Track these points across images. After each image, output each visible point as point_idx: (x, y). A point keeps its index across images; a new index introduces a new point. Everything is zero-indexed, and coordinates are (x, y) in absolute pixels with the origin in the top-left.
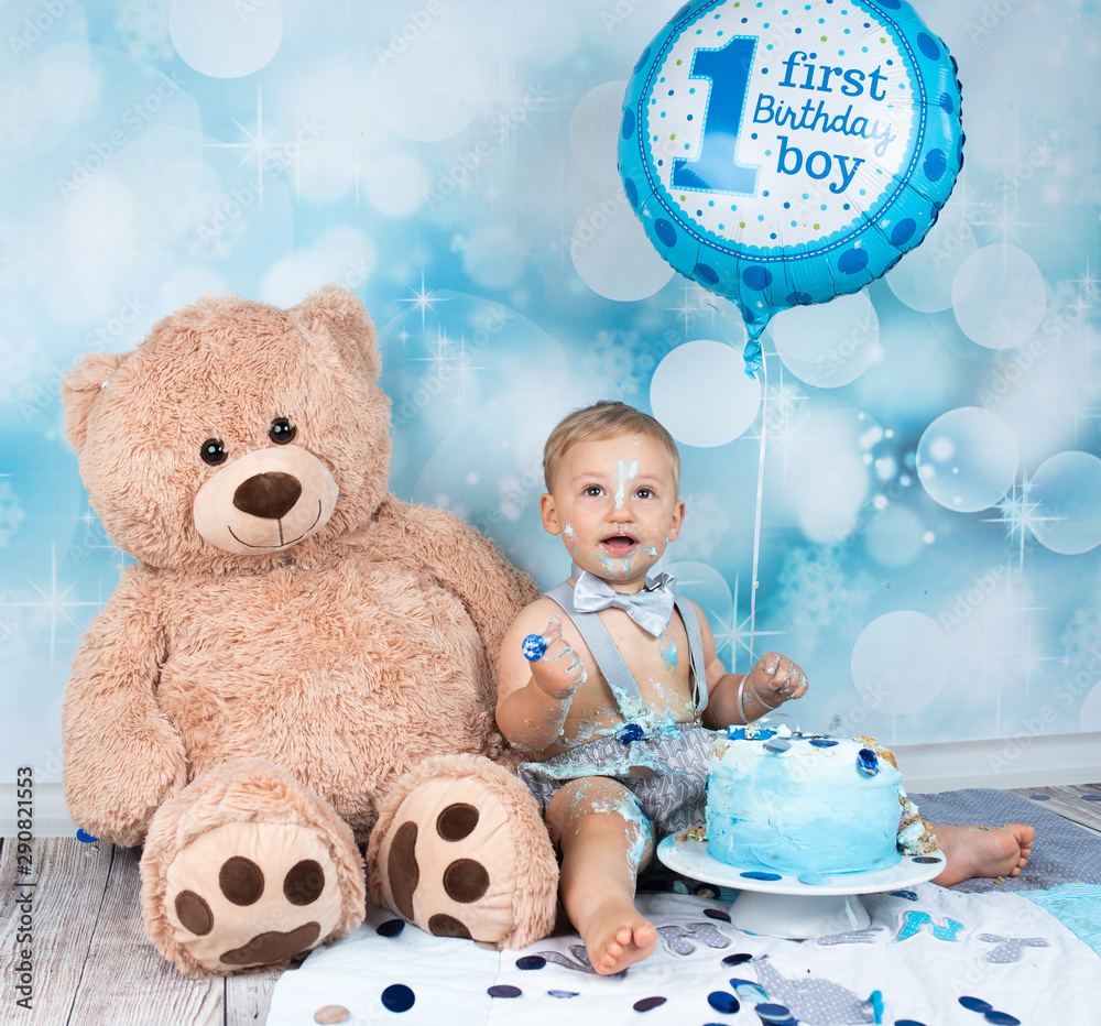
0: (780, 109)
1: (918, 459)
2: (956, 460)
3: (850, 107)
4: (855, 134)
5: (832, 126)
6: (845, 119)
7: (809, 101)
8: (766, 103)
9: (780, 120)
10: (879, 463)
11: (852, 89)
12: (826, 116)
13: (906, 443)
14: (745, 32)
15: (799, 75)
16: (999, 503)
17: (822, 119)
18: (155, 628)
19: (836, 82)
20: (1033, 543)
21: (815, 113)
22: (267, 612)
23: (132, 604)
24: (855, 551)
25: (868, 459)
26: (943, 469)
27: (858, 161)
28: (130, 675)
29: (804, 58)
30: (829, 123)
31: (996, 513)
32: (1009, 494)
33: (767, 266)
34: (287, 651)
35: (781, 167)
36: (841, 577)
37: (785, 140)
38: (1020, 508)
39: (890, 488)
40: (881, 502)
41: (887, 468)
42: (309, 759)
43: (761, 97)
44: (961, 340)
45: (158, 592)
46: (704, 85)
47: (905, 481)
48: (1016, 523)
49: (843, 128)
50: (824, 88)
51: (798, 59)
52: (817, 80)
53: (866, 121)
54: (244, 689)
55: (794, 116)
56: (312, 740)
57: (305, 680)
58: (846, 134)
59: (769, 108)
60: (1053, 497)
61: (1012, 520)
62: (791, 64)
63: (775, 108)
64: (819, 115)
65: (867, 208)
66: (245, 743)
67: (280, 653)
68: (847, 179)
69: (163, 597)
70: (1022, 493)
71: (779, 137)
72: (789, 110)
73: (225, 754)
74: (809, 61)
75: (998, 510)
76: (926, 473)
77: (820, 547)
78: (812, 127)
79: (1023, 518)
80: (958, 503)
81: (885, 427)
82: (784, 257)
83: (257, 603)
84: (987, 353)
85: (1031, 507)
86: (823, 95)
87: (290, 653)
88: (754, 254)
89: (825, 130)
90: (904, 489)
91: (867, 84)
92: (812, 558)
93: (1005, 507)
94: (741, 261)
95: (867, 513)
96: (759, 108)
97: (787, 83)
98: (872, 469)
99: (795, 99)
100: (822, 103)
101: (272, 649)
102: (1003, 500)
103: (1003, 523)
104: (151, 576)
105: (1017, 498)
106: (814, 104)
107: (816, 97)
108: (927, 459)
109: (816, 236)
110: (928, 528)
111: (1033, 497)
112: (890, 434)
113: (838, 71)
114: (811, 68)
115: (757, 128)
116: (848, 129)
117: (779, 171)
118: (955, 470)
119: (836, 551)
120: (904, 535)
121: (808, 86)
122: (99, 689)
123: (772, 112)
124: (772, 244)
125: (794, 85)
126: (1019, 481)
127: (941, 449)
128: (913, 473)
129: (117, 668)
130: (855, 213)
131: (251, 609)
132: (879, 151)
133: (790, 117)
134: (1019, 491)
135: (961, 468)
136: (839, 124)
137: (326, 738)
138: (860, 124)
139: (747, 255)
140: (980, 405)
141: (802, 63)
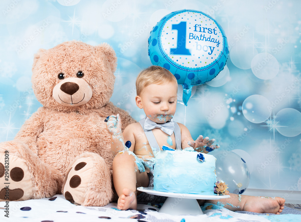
0: (195, 36)
1: (242, 108)
2: (253, 109)
3: (210, 36)
4: (212, 42)
5: (207, 40)
6: (210, 38)
7: (201, 34)
8: (191, 35)
9: (195, 38)
10: (232, 108)
11: (210, 32)
12: (206, 38)
13: (239, 103)
14: (183, 20)
15: (198, 29)
16: (266, 121)
17: (205, 38)
18: (41, 123)
19: (206, 31)
20: (277, 133)
21: (203, 37)
22: (67, 122)
23: (37, 116)
24: (225, 131)
25: (229, 107)
26: (249, 111)
27: (214, 48)
28: (31, 133)
29: (198, 26)
30: (206, 39)
31: (265, 124)
32: (269, 119)
33: (194, 73)
34: (68, 132)
35: (197, 49)
36: (221, 139)
37: (197, 43)
38: (273, 123)
39: (235, 115)
40: (232, 119)
41: (234, 110)
42: (66, 162)
43: (190, 34)
44: (254, 77)
45: (44, 113)
46: (176, 32)
47: (239, 114)
48: (272, 127)
49: (210, 40)
50: (204, 32)
51: (197, 26)
52: (202, 30)
53: (214, 39)
54: (55, 141)
55: (198, 37)
56: (68, 157)
57: (70, 141)
58: (210, 42)
59: (192, 36)
60: (283, 120)
61: (271, 126)
62: (195, 27)
63: (194, 36)
64: (204, 37)
65: (216, 59)
66: (51, 155)
67: (66, 133)
68: (212, 52)
69: (44, 115)
70: (273, 119)
71: (196, 42)
72: (197, 37)
73: (45, 157)
74: (199, 26)
75: (266, 123)
76: (245, 112)
77: (215, 130)
78: (203, 40)
79: (274, 126)
80: (253, 121)
81: (233, 98)
82: (198, 70)
83: (65, 119)
84: (262, 81)
85: (276, 123)
86: (204, 33)
87: (69, 133)
88: (191, 70)
89: (206, 41)
90: (238, 116)
91: (213, 31)
92: (213, 132)
93: (268, 122)
94: (188, 72)
95: (228, 121)
96: (190, 36)
97: (196, 30)
98: (230, 110)
99: (198, 34)
100: (204, 35)
101: (65, 131)
102: (267, 120)
103: (267, 127)
104: (43, 109)
105: (272, 120)
106: (203, 35)
107: (203, 34)
108: (245, 108)
109: (205, 65)
110: (246, 127)
111: (277, 120)
112: (234, 101)
113: (206, 28)
114: (200, 28)
115: (190, 40)
116: (211, 41)
117: (197, 50)
118: (253, 112)
119: (220, 131)
120: (238, 128)
121: (200, 31)
122: (22, 135)
123: (193, 37)
124: (196, 67)
125: (197, 31)
126: (272, 115)
127: (249, 106)
128: (241, 111)
129: (28, 130)
130: (214, 60)
131: (64, 121)
132: (218, 46)
133: (197, 38)
134: (272, 118)
135: (255, 111)
136: (209, 39)
137: (72, 157)
138: (213, 40)
139: (189, 70)
140: (259, 94)
141: (198, 27)
